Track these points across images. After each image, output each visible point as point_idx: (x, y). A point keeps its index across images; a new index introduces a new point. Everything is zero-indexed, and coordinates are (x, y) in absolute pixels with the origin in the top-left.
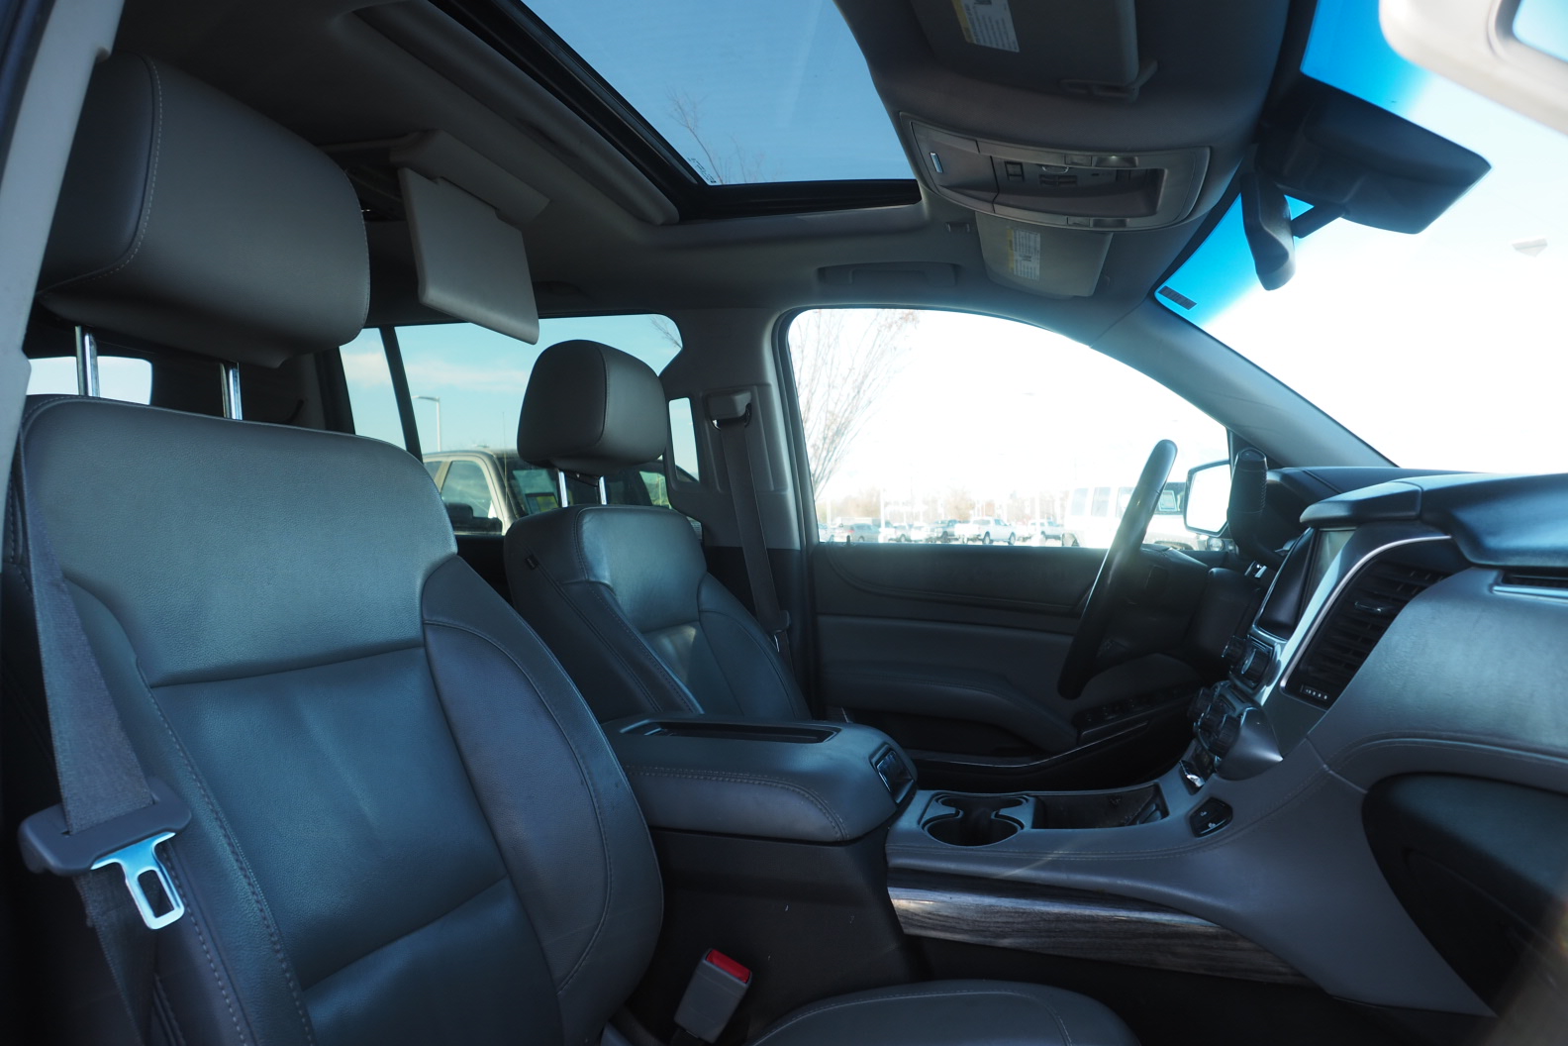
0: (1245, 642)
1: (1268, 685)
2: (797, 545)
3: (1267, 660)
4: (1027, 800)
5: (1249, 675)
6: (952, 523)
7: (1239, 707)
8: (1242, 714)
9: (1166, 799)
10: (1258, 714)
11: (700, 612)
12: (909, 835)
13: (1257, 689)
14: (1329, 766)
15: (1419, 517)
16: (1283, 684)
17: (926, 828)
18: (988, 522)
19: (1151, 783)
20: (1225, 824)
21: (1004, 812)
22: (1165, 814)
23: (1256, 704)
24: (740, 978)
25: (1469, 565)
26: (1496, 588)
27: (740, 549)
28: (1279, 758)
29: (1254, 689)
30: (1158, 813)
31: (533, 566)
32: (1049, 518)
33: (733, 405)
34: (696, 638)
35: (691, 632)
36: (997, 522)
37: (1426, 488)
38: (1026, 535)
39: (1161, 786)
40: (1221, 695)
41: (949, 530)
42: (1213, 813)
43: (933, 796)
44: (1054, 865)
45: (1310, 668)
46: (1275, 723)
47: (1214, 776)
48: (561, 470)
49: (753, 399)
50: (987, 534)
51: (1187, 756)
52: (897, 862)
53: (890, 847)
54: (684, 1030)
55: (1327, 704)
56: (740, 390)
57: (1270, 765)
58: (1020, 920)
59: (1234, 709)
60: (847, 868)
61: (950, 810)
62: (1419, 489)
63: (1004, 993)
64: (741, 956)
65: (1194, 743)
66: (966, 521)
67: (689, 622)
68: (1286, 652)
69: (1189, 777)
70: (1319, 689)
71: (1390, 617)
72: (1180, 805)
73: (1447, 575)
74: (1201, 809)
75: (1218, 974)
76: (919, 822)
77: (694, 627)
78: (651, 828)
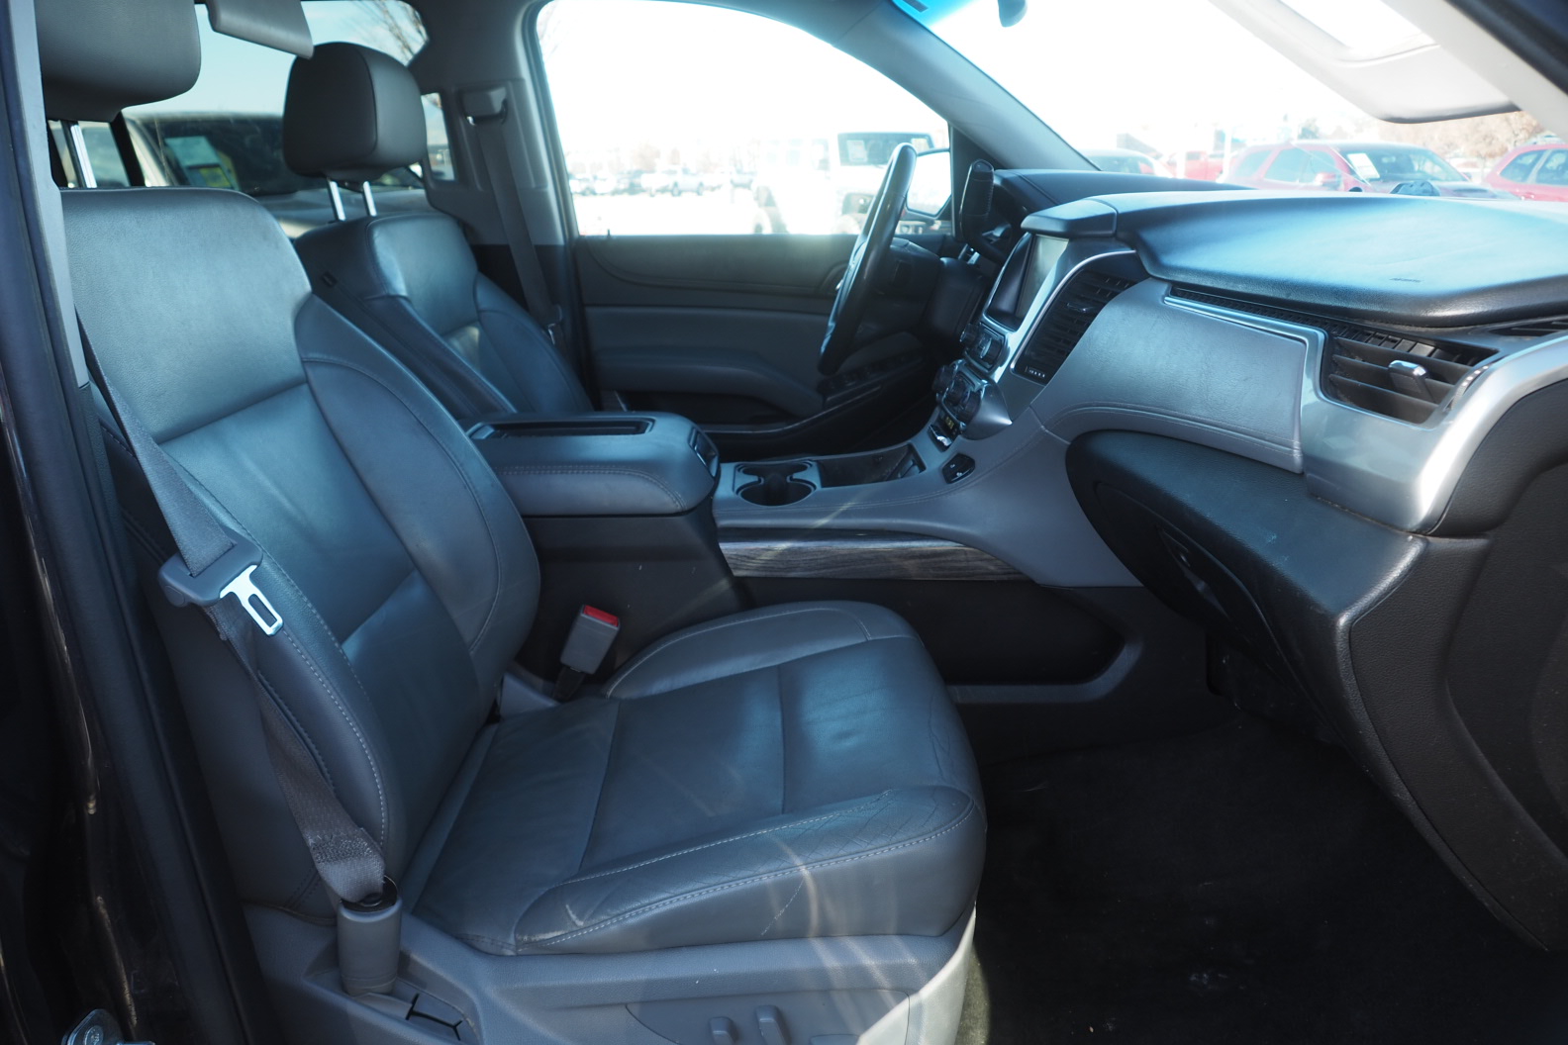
0: (979, 330)
1: (1001, 365)
2: (561, 240)
3: (1000, 347)
4: (811, 465)
5: (986, 358)
6: (638, 173)
7: (978, 384)
8: (981, 390)
9: (921, 456)
10: (993, 388)
11: (479, 312)
12: (727, 502)
13: (992, 370)
14: (1046, 427)
15: (1115, 235)
16: (1012, 366)
17: (740, 492)
18: (675, 172)
19: (905, 444)
20: (970, 472)
21: (797, 476)
22: (922, 467)
23: (991, 381)
24: (612, 624)
25: (1149, 276)
26: (1167, 298)
27: (507, 248)
28: (1008, 422)
29: (989, 370)
30: (916, 468)
31: (330, 283)
32: (735, 166)
33: (488, 102)
34: (481, 337)
35: (475, 332)
36: (685, 171)
37: (1121, 210)
38: (715, 185)
39: (915, 446)
40: (959, 372)
41: (636, 181)
42: (962, 465)
43: (736, 467)
44: (846, 514)
45: (1033, 353)
46: (1006, 396)
47: (959, 437)
48: (333, 180)
49: (508, 94)
50: (676, 185)
51: (933, 420)
52: (723, 523)
53: (716, 512)
54: (569, 667)
55: (1045, 381)
56: (493, 86)
57: (1001, 428)
58: (822, 556)
59: (974, 385)
60: (687, 531)
61: (752, 479)
62: (1115, 211)
63: (816, 609)
64: (607, 607)
65: (937, 411)
66: (651, 171)
67: (471, 323)
68: (1015, 340)
69: (939, 438)
70: (1039, 369)
71: (1093, 315)
72: (935, 461)
73: (1133, 283)
74: (951, 463)
75: (964, 579)
76: (733, 489)
77: (477, 326)
78: (523, 516)
